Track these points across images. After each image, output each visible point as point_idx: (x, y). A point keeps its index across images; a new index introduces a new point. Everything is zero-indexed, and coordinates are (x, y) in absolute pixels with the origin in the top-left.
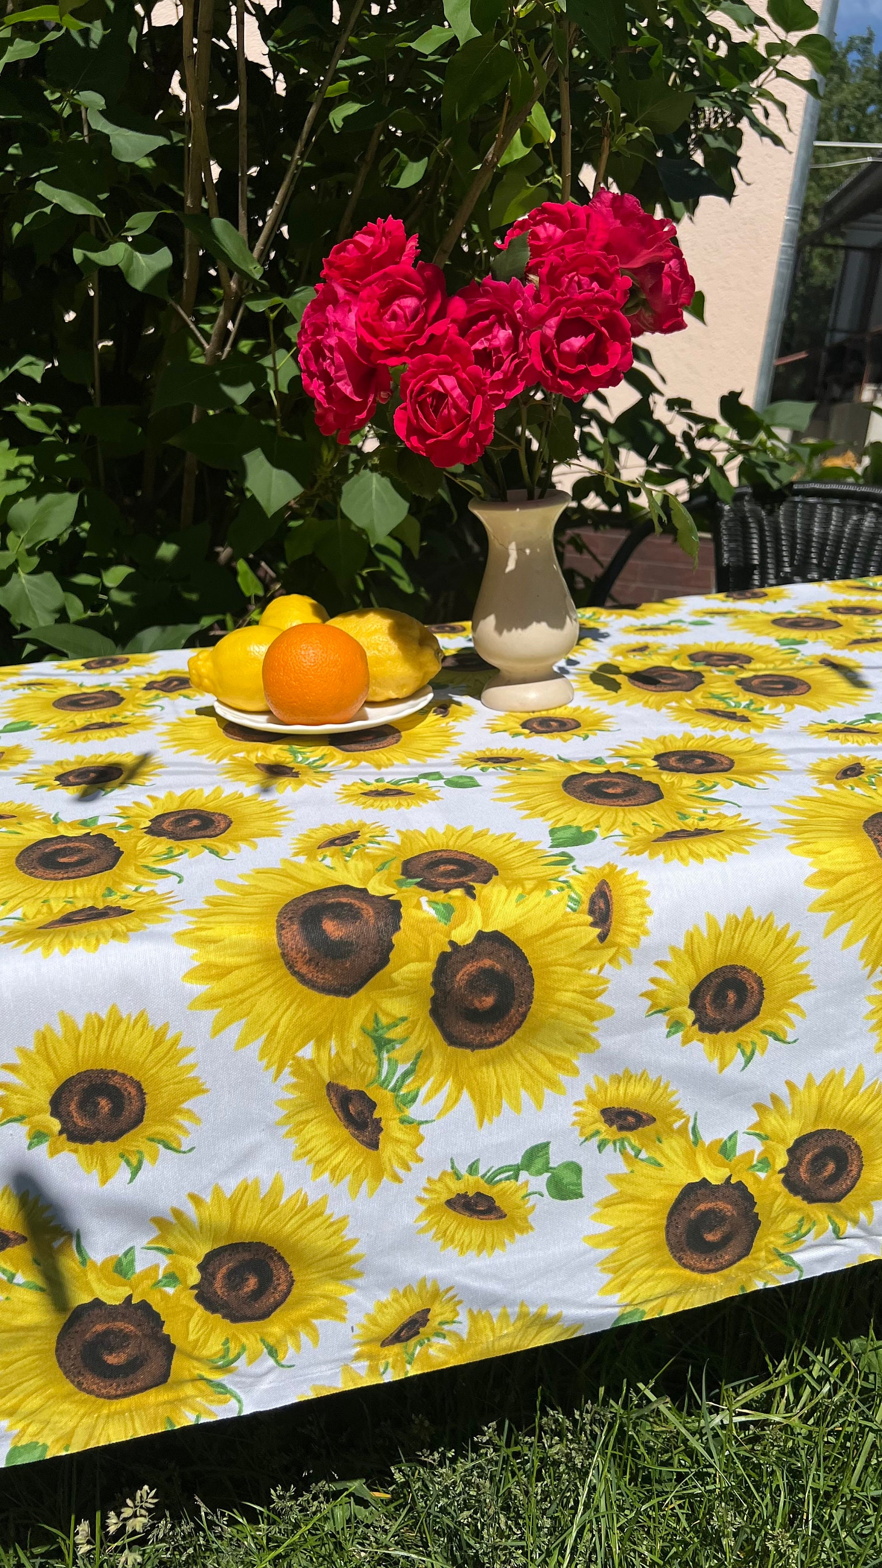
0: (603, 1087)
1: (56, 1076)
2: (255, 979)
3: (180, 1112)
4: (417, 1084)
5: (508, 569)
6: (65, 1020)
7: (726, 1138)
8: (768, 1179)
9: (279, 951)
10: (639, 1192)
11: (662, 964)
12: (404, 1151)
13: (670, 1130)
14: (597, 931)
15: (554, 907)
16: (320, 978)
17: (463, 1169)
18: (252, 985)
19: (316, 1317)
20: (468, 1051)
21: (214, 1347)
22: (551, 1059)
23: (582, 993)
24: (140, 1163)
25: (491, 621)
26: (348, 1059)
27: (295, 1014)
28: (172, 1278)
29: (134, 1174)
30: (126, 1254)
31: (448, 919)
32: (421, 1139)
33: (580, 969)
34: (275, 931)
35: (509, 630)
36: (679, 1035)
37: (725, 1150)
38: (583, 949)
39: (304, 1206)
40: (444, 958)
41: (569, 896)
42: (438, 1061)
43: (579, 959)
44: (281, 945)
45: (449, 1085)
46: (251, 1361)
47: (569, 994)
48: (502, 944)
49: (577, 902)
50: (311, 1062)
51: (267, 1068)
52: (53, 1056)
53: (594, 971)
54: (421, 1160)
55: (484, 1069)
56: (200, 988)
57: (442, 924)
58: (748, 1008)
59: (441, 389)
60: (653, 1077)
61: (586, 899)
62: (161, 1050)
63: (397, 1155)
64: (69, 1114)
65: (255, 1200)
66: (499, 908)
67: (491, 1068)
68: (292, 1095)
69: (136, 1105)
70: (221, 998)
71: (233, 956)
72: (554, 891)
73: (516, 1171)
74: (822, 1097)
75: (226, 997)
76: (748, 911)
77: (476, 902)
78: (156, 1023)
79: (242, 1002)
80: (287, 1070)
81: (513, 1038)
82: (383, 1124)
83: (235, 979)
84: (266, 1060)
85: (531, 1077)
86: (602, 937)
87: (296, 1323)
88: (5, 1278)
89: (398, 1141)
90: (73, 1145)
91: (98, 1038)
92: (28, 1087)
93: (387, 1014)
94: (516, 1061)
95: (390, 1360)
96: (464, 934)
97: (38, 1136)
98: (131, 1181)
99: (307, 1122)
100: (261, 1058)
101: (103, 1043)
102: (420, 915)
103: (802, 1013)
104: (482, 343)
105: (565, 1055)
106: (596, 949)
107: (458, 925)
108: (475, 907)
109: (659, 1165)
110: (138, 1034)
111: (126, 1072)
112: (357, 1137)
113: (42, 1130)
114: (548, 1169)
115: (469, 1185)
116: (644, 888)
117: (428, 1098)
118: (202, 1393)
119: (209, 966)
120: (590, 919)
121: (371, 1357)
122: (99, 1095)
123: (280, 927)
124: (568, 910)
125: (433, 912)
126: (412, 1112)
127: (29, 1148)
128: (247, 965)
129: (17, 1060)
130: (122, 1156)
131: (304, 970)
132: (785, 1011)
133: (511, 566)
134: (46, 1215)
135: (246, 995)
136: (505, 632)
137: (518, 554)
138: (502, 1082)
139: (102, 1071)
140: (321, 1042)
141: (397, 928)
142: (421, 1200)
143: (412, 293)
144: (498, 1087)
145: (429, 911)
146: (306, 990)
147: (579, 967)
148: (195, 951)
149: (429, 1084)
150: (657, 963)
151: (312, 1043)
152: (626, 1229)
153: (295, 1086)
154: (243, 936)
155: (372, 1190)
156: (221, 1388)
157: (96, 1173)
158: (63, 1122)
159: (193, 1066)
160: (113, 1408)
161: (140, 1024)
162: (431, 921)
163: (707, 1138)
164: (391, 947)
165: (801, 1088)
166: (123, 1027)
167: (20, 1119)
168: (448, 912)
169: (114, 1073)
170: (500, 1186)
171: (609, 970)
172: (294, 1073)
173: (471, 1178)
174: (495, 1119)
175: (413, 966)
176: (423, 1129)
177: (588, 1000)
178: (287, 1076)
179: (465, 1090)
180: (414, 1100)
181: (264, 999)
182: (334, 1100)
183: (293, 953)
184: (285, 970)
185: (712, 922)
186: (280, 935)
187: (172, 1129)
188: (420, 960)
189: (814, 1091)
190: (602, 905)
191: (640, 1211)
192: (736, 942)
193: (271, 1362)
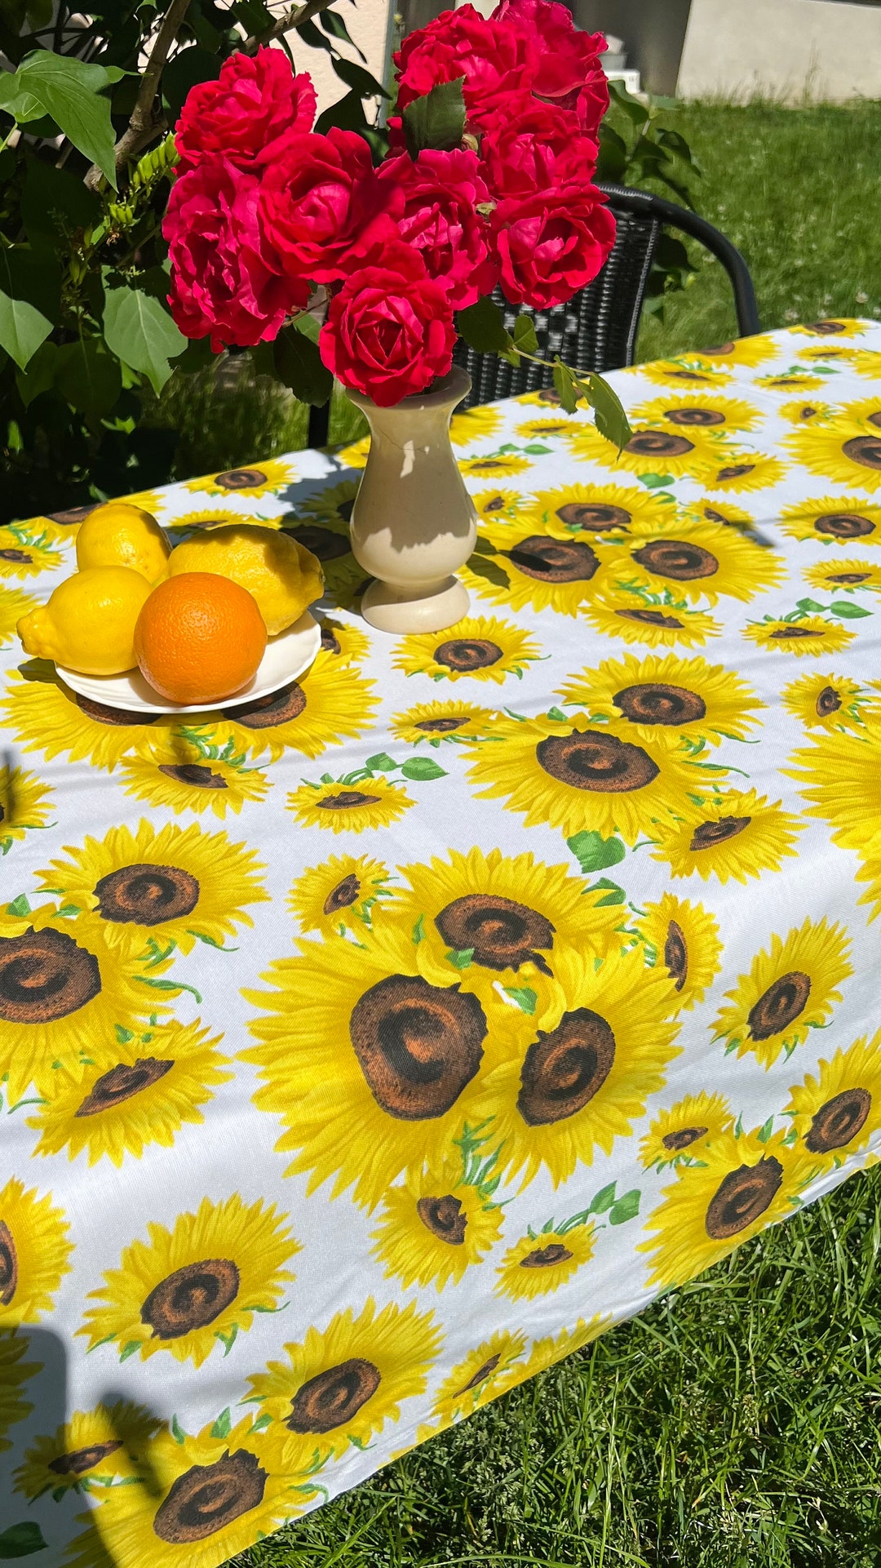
0: (665, 1116)
1: (146, 1284)
2: (347, 1126)
3: (276, 1275)
4: (498, 1170)
5: (403, 474)
6: (154, 1228)
7: (763, 1123)
8: (795, 1148)
9: (370, 1091)
10: (687, 1193)
11: (730, 994)
12: (486, 1235)
13: (719, 1133)
14: (675, 980)
15: (633, 966)
16: (412, 1106)
17: (537, 1230)
18: (346, 1132)
19: (397, 1400)
20: (548, 1125)
21: (306, 1459)
22: (621, 1108)
23: (658, 1043)
24: (235, 1333)
25: (385, 535)
26: (438, 1174)
27: (388, 1148)
28: (264, 1419)
29: (229, 1347)
30: (221, 1417)
31: (532, 1008)
32: (502, 1218)
33: (657, 1021)
34: (359, 1069)
35: (411, 546)
36: (736, 1051)
37: (762, 1135)
38: (662, 1001)
39: (395, 1314)
40: (533, 1050)
41: (645, 950)
42: (518, 1142)
43: (657, 1012)
44: (371, 1082)
45: (529, 1159)
46: (338, 1457)
47: (646, 1048)
48: (587, 1020)
49: (654, 955)
50: (405, 1188)
51: (361, 1207)
52: (142, 1268)
53: (670, 1019)
54: (502, 1236)
55: (561, 1137)
56: (294, 1153)
57: (527, 1015)
58: (796, 1005)
59: (393, 317)
60: (709, 1096)
61: (661, 950)
62: (254, 1225)
63: (480, 1239)
64: (162, 1316)
65: (347, 1325)
66: (580, 981)
67: (567, 1134)
68: (384, 1224)
69: (230, 1283)
70: (315, 1157)
71: (323, 1109)
72: (629, 947)
73: (584, 1216)
74: (846, 1064)
75: (320, 1154)
76: (808, 920)
77: (555, 980)
78: (249, 1202)
79: (336, 1154)
80: (382, 1202)
81: (591, 1102)
82: (467, 1219)
83: (327, 1134)
84: (360, 1200)
85: (603, 1129)
86: (679, 986)
87: (380, 1411)
88: (103, 1484)
89: (482, 1227)
90: (167, 1342)
91: (190, 1236)
92: (118, 1305)
93: (475, 1118)
94: (591, 1120)
95: (461, 1406)
96: (550, 1021)
97: (130, 1347)
98: (227, 1353)
99: (398, 1241)
100: (356, 1199)
101: (195, 1237)
102: (505, 1010)
103: (841, 998)
104: (421, 239)
105: (633, 1100)
106: (674, 998)
107: (544, 1013)
108: (556, 986)
109: (706, 1165)
110: (230, 1217)
111: (219, 1257)
112: (444, 1239)
113: (133, 1339)
114: (612, 1203)
115: (542, 1242)
116: (713, 922)
117: (509, 1178)
118: (290, 1499)
119: (299, 1127)
120: (668, 970)
121: (443, 1410)
122: (191, 1289)
123: (364, 1061)
124: (647, 966)
125: (515, 1004)
126: (495, 1198)
127: (121, 1361)
128: (339, 1116)
129: (104, 1283)
130: (216, 1334)
131: (397, 1103)
132: (826, 1000)
133: (407, 468)
134: (141, 1414)
135: (340, 1145)
136: (405, 549)
137: (416, 454)
138: (577, 1142)
139: (195, 1265)
140: (413, 1165)
141: (484, 1032)
142: (499, 1270)
143: (335, 180)
144: (574, 1148)
145: (511, 1003)
146: (400, 1122)
147: (656, 1020)
148: (283, 1115)
149: (509, 1166)
150: (725, 995)
151: (405, 1170)
152: (673, 1227)
153: (388, 1215)
154: (327, 1083)
155: (457, 1280)
156: (310, 1488)
157: (191, 1359)
158: (156, 1325)
159: (287, 1231)
160: (206, 1545)
161: (232, 1207)
162: (516, 1014)
163: (747, 1129)
164: (481, 1053)
165: (830, 1062)
166: (215, 1216)
167: (111, 1337)
168: (530, 999)
169: (208, 1262)
170: (570, 1233)
171: (684, 1013)
172: (387, 1204)
173: (544, 1236)
174: (569, 1177)
175: (503, 1068)
176: (503, 1211)
177: (662, 1047)
178: (382, 1208)
179: (543, 1164)
180: (496, 1186)
181: (358, 1142)
182: (424, 1213)
183: (385, 1090)
184: (377, 1108)
185: (776, 941)
186: (366, 1072)
187: (267, 1293)
188: (510, 1059)
189: (841, 1061)
190: (677, 952)
191: (686, 1209)
192: (795, 950)
193: (356, 1449)
